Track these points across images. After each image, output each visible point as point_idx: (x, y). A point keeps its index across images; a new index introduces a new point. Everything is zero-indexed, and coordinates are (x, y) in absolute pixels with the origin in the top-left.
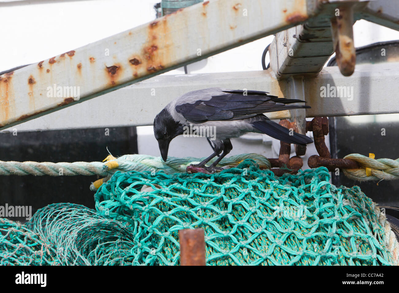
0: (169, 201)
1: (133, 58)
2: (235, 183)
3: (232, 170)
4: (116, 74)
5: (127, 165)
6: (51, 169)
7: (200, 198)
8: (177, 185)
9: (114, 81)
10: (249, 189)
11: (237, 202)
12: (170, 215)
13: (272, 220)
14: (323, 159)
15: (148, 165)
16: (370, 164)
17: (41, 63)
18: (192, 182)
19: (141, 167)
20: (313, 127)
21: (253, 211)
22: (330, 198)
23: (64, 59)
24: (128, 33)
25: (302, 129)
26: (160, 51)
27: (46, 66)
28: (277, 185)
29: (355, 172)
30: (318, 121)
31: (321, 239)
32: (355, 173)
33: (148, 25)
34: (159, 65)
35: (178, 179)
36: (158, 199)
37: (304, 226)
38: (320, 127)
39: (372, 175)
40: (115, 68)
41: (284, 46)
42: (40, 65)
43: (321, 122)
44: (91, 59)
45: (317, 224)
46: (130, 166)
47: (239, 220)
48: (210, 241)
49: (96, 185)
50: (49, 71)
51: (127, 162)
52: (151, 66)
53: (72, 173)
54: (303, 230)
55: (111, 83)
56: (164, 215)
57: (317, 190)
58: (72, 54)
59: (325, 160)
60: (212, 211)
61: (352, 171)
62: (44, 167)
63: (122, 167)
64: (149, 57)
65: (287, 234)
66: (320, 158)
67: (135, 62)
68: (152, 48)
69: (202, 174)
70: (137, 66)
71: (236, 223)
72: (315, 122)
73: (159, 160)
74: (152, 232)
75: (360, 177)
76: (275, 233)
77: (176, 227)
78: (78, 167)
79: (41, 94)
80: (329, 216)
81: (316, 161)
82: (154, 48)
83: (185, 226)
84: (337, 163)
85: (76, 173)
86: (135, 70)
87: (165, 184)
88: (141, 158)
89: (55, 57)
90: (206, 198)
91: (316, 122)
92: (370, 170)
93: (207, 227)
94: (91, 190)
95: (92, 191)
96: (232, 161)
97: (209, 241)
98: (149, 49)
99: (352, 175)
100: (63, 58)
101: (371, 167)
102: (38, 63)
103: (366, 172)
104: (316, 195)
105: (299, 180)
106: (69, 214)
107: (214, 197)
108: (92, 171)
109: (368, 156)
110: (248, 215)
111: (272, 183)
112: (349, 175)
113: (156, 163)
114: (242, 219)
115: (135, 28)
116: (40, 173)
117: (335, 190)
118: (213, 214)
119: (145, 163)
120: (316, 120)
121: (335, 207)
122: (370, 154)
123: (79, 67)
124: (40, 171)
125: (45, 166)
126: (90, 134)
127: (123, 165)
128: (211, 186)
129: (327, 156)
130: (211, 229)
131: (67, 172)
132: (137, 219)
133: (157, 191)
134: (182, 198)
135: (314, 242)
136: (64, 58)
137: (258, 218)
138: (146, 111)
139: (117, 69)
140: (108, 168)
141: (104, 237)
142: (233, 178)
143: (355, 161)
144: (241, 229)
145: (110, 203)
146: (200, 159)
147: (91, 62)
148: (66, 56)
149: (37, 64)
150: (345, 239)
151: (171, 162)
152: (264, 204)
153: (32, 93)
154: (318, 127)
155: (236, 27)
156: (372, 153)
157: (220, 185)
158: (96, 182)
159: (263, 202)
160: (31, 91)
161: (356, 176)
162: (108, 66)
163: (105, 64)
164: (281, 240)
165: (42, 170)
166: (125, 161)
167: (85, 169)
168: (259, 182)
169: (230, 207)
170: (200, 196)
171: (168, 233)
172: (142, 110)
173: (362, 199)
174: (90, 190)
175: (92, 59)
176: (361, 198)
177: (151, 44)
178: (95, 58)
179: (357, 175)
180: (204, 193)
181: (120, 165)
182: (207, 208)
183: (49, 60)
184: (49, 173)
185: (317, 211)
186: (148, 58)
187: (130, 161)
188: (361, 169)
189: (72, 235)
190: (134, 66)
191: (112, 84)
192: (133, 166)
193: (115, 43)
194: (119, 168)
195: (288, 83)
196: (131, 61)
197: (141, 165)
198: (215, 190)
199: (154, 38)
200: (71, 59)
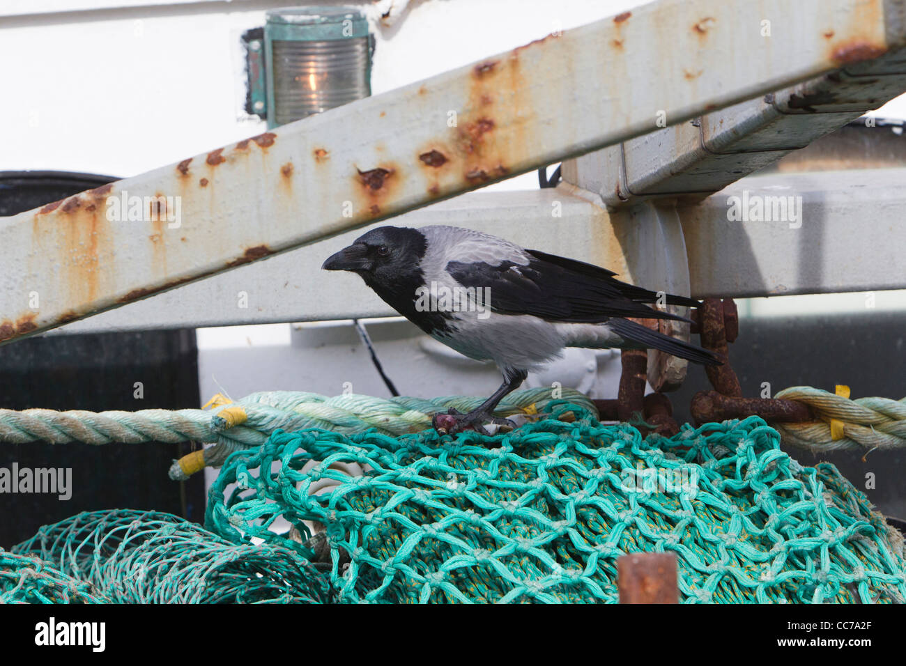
0: (428, 499)
1: (429, 151)
2: (563, 455)
3: (543, 425)
4: (382, 189)
5: (265, 417)
6: (89, 428)
7: (492, 492)
8: (428, 462)
9: (376, 206)
10: (605, 471)
11: (585, 501)
12: (439, 531)
13: (676, 542)
14: (729, 399)
15: (312, 418)
16: (842, 410)
17: (184, 164)
18: (459, 454)
19: (297, 421)
20: (705, 322)
21: (628, 521)
22: (797, 489)
23: (247, 154)
24: (416, 91)
25: (682, 326)
26: (499, 133)
27: (199, 170)
28: (661, 459)
29: (806, 431)
30: (714, 309)
31: (789, 588)
32: (805, 433)
33: (470, 70)
34: (497, 167)
35: (418, 448)
36: (403, 494)
37: (748, 557)
38: (719, 322)
39: (846, 437)
40: (382, 173)
41: (694, 125)
42: (182, 168)
43: (722, 312)
44: (317, 152)
45: (782, 550)
46: (273, 419)
47: (597, 543)
48: (543, 594)
49: (186, 465)
50: (207, 182)
51: (262, 409)
52: (477, 169)
53: (137, 436)
54: (749, 566)
55: (370, 210)
56: (424, 533)
57: (758, 470)
58: (269, 140)
59: (733, 401)
60: (526, 522)
61: (797, 429)
62: (73, 424)
63: (254, 422)
64: (472, 146)
65: (716, 574)
66: (720, 398)
67: (434, 159)
68: (479, 126)
69: (474, 435)
70: (438, 169)
71: (593, 550)
72: (708, 311)
73: (337, 404)
74: (392, 573)
75: (815, 442)
76: (687, 572)
77: (458, 561)
78: (151, 422)
79: (183, 239)
80: (798, 532)
81: (712, 405)
82: (486, 124)
83: (478, 559)
84: (764, 408)
85: (147, 436)
86: (433, 179)
87: (396, 460)
88: (296, 401)
89: (221, 150)
90: (505, 492)
91: (711, 310)
92: (841, 425)
93: (525, 560)
94: (173, 479)
95: (173, 481)
96: (509, 406)
97: (540, 593)
98: (470, 129)
99: (797, 437)
100: (242, 151)
101: (843, 418)
102: (178, 164)
103: (832, 430)
104: (756, 482)
105: (696, 447)
106: (158, 534)
107: (527, 490)
108: (183, 431)
109: (834, 392)
110: (618, 530)
111: (649, 455)
112: (789, 437)
113: (332, 412)
114: (603, 541)
115: (434, 78)
116: (64, 436)
117: (798, 470)
118: (531, 529)
119: (306, 411)
120: (710, 306)
121: (816, 510)
122: (838, 387)
123: (287, 172)
124: (64, 433)
125: (75, 421)
126: (78, 349)
127: (257, 416)
128: (508, 463)
129: (735, 393)
130: (533, 565)
131: (125, 434)
132: (339, 543)
133: (390, 475)
134: (452, 492)
135: (777, 595)
136: (246, 150)
137: (641, 538)
138: (296, 287)
139: (387, 175)
140: (225, 423)
141: (246, 590)
142: (559, 444)
143: (803, 403)
144: (607, 565)
145: (258, 506)
146: (430, 401)
147: (317, 159)
148: (253, 145)
149: (175, 167)
150: (844, 588)
151: (366, 410)
152: (647, 503)
153: (160, 236)
154: (716, 322)
155: (700, 73)
156: (842, 383)
157: (534, 461)
158: (186, 458)
159: (643, 500)
160: (158, 232)
161: (808, 441)
162: (364, 170)
163: (355, 166)
164: (705, 588)
165: (69, 430)
166: (260, 408)
167: (167, 427)
168: (620, 451)
169: (570, 512)
170: (489, 487)
171: (440, 575)
172: (286, 284)
173: (849, 492)
174: (170, 479)
175: (321, 153)
176: (847, 490)
177: (477, 116)
178: (327, 150)
179: (809, 437)
180: (496, 479)
181: (250, 417)
182: (516, 514)
183: (206, 157)
184: (85, 436)
185: (774, 519)
186: (470, 149)
187: (270, 407)
188: (817, 423)
189: (193, 583)
190: (431, 169)
191: (372, 212)
192: (281, 420)
193: (383, 114)
194: (246, 424)
195: (631, 217)
196: (423, 157)
197: (298, 416)
198: (517, 473)
199: (486, 101)
200: (265, 153)
